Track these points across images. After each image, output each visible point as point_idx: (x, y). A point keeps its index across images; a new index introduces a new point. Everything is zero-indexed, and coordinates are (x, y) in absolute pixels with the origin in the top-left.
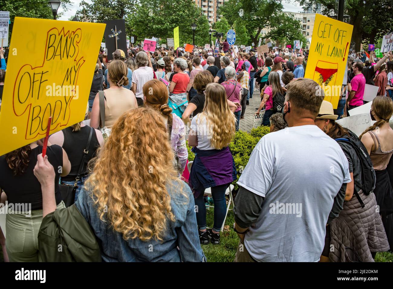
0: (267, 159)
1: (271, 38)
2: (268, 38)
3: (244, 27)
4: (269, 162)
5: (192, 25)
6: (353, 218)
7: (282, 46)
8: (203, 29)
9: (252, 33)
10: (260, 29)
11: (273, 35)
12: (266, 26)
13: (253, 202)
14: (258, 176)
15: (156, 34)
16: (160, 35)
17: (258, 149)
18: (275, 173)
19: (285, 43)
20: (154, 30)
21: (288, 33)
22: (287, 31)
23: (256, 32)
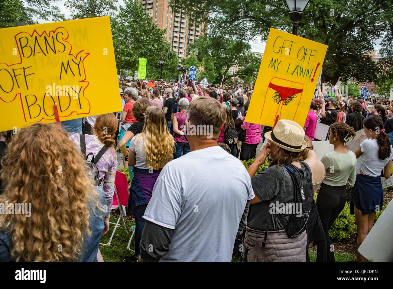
0: (174, 189)
1: (239, 77)
2: (236, 76)
3: (212, 64)
4: (177, 192)
5: (161, 59)
6: (271, 253)
7: (249, 85)
8: (171, 63)
9: (220, 71)
10: (229, 67)
11: (241, 74)
12: (234, 64)
13: (164, 236)
14: (167, 209)
15: (124, 66)
16: (128, 67)
17: (164, 180)
18: (184, 204)
19: (252, 83)
20: (122, 62)
21: (255, 72)
22: (255, 71)
23: (224, 70)
